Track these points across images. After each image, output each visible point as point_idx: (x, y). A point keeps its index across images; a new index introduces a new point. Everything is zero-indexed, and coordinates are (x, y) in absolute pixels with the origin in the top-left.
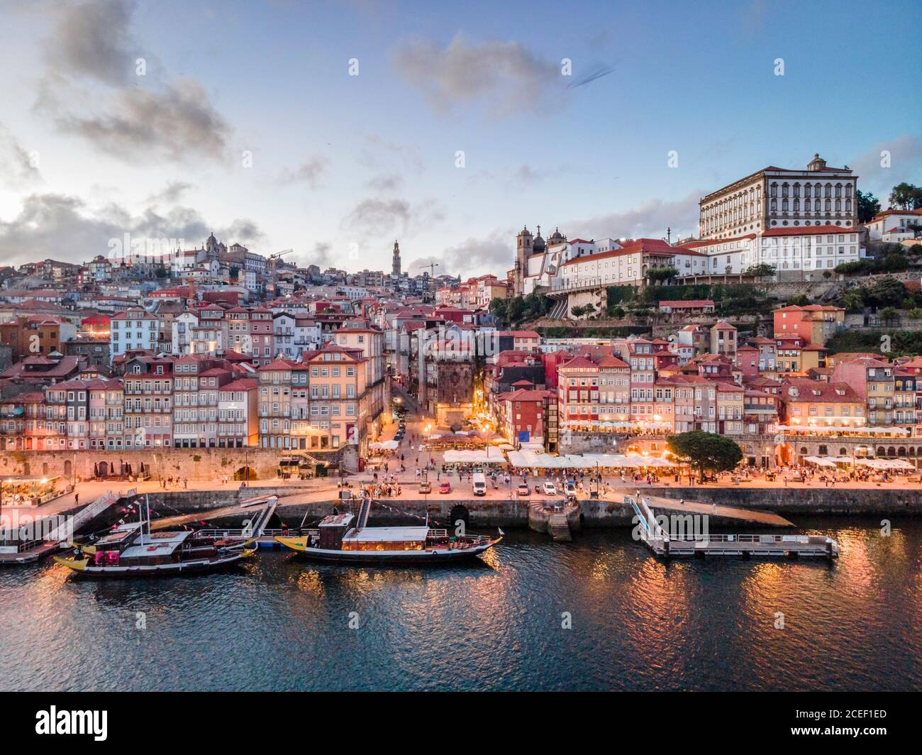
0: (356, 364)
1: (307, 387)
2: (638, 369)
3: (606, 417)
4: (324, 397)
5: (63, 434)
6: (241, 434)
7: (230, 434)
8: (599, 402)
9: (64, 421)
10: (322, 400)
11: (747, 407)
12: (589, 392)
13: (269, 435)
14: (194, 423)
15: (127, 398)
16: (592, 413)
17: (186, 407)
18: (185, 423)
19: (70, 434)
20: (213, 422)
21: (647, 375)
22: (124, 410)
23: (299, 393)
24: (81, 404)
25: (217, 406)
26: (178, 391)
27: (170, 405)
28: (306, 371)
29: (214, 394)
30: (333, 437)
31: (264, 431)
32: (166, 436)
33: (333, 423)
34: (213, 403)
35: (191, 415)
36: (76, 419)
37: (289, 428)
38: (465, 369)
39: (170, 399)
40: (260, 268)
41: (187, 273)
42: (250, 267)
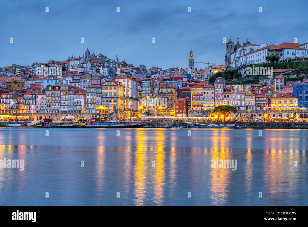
0: (117, 86)
1: (101, 93)
2: (217, 88)
3: (206, 105)
4: (106, 97)
5: (29, 109)
6: (81, 109)
7: (77, 109)
8: (203, 100)
9: (29, 105)
10: (106, 98)
11: (256, 101)
12: (200, 96)
13: (89, 109)
14: (67, 105)
15: (47, 97)
16: (201, 104)
17: (64, 100)
18: (64, 105)
19: (31, 109)
20: (72, 105)
21: (220, 90)
22: (46, 101)
23: (99, 95)
24: (34, 99)
25: (73, 100)
26: (62, 95)
27: (60, 100)
28: (101, 88)
29: (72, 96)
30: (109, 110)
31: (88, 108)
32: (58, 109)
33: (109, 105)
34: (72, 99)
35: (66, 103)
36: (32, 104)
37: (95, 107)
38: (171, 96)
39: (60, 97)
40: (112, 67)
41: (75, 69)
42: (107, 66)
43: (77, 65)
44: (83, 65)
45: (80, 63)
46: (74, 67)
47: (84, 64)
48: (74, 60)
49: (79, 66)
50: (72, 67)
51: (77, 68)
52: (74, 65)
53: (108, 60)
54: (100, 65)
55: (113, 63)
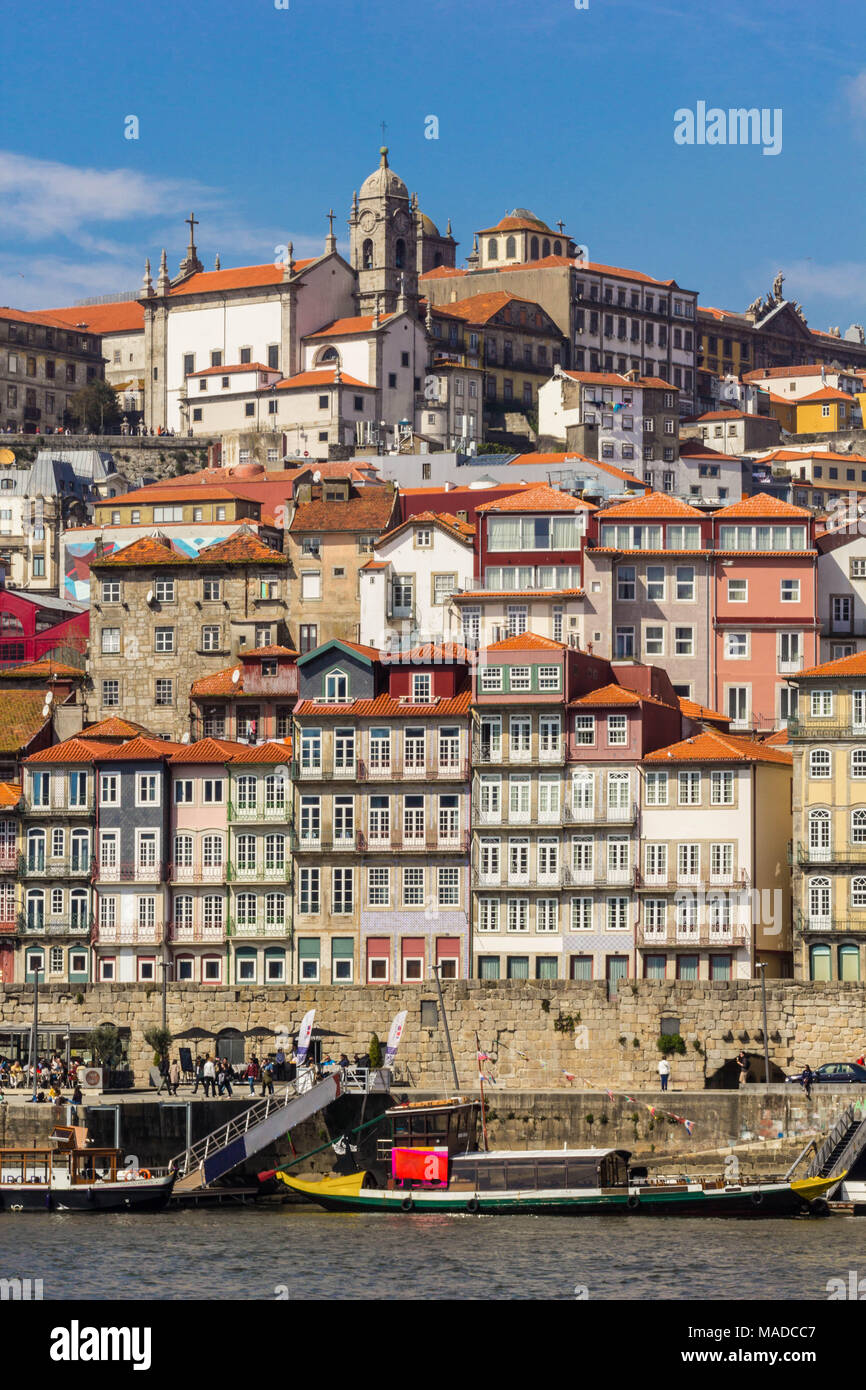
14: (552, 895)
24: (145, 816)
32: (446, 942)
40: (665, 366)
41: (241, 404)
42: (602, 360)
43: (260, 357)
44: (330, 355)
45: (293, 329)
46: (226, 384)
47: (341, 347)
48: (223, 296)
49: (284, 366)
50: (203, 386)
51: (259, 394)
52: (217, 357)
53: (616, 283)
54: (528, 352)
55: (671, 321)
